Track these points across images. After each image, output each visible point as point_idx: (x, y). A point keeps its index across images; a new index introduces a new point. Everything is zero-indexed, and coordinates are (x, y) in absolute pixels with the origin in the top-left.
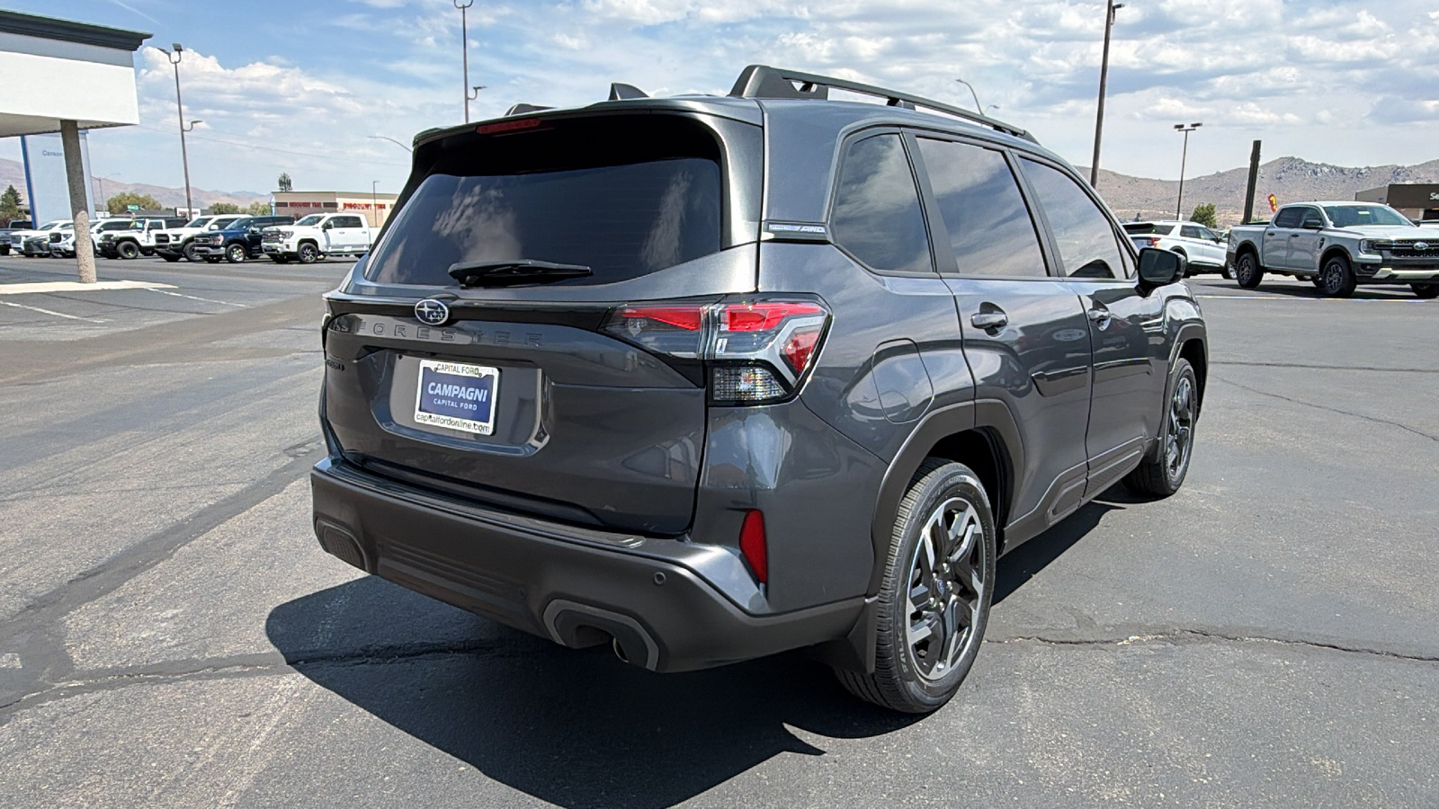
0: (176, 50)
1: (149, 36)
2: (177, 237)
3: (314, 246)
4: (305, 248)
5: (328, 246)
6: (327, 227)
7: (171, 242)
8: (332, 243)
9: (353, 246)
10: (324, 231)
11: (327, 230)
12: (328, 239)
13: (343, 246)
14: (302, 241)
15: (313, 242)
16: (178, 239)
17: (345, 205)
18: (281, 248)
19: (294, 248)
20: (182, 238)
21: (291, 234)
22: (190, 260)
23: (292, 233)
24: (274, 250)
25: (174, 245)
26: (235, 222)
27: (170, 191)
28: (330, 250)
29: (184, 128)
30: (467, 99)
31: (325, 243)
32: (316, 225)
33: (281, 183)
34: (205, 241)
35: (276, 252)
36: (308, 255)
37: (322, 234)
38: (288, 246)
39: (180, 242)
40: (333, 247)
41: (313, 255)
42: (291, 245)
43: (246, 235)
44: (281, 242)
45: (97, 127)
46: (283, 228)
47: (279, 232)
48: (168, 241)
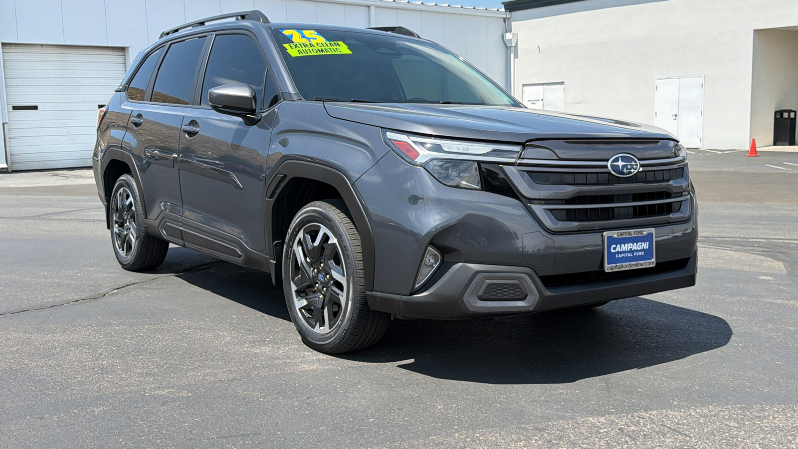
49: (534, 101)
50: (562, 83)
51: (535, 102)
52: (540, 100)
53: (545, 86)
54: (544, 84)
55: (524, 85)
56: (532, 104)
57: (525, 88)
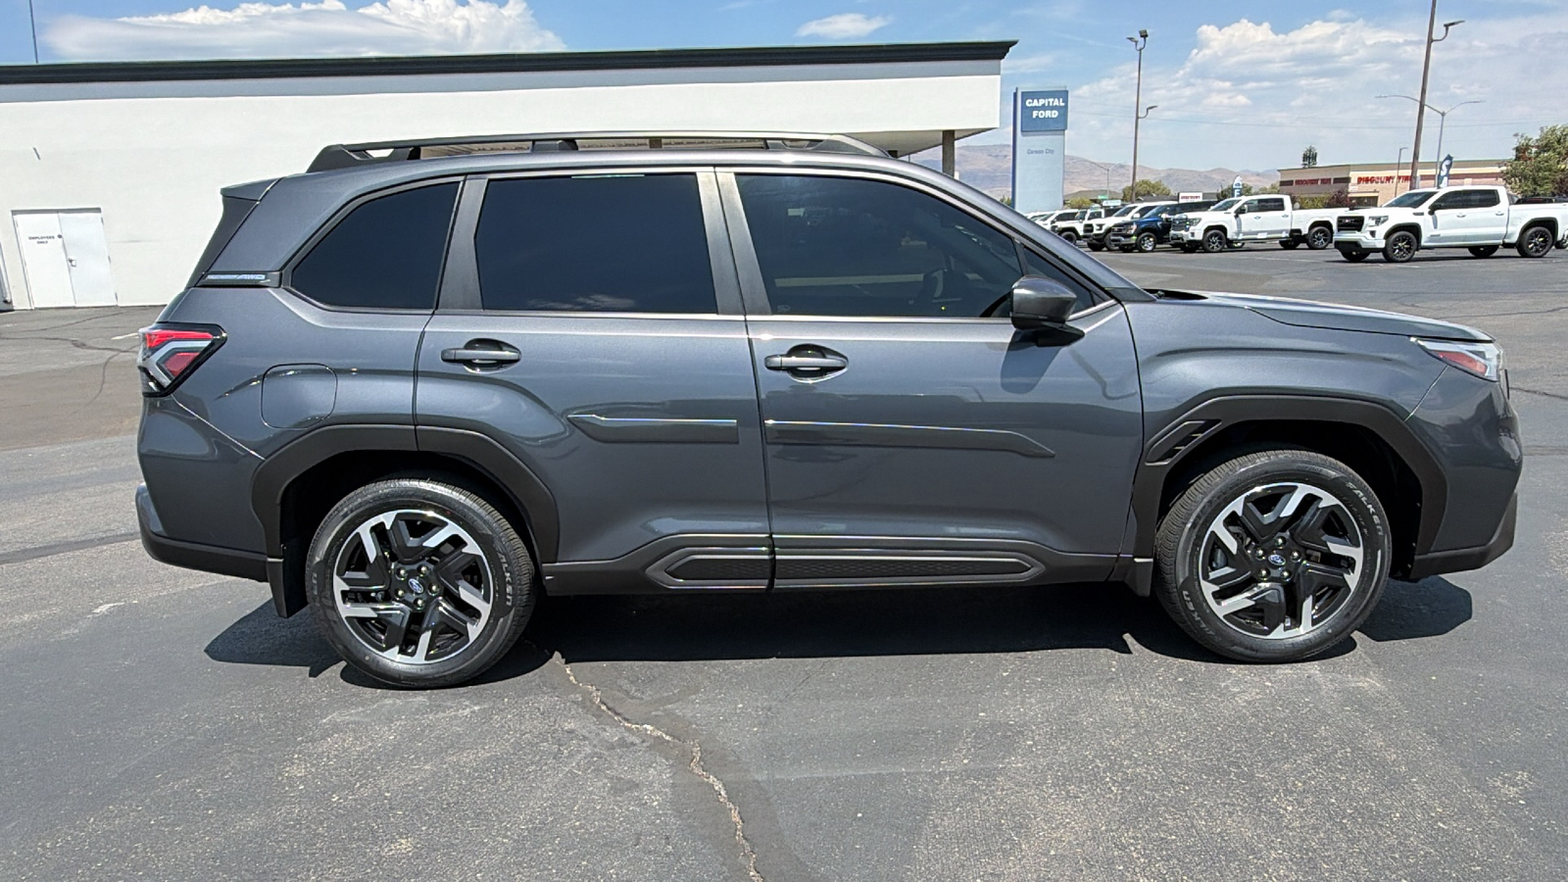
0: (1142, 36)
1: (1014, 43)
2: (1101, 226)
3: (1223, 234)
4: (1211, 236)
5: (1238, 234)
6: (1241, 211)
7: (1095, 232)
8: (1244, 229)
9: (1269, 232)
10: (1237, 216)
11: (1241, 216)
12: (1239, 225)
13: (1257, 233)
14: (1210, 228)
15: (1223, 229)
16: (1100, 229)
17: (1360, 180)
18: (1187, 235)
19: (1199, 236)
20: (1104, 228)
21: (1197, 221)
22: (1109, 250)
23: (1200, 220)
24: (1178, 239)
25: (1096, 235)
26: (1154, 210)
27: (1199, 174)
28: (1241, 237)
29: (1140, 115)
30: (1430, 41)
31: (1236, 229)
32: (1229, 210)
33: (1306, 157)
34: (1120, 230)
35: (1181, 241)
36: (1214, 243)
37: (1234, 221)
38: (1193, 234)
39: (1102, 232)
40: (1245, 234)
41: (1220, 243)
42: (1196, 232)
43: (1159, 224)
44: (1187, 230)
45: (973, 134)
46: (1191, 215)
47: (1187, 219)
48: (1092, 231)
49: (42, 238)
50: (98, 210)
51: (44, 240)
52: (56, 237)
53: (61, 215)
54: (57, 211)
55: (14, 212)
56: (39, 243)
57: (18, 217)
